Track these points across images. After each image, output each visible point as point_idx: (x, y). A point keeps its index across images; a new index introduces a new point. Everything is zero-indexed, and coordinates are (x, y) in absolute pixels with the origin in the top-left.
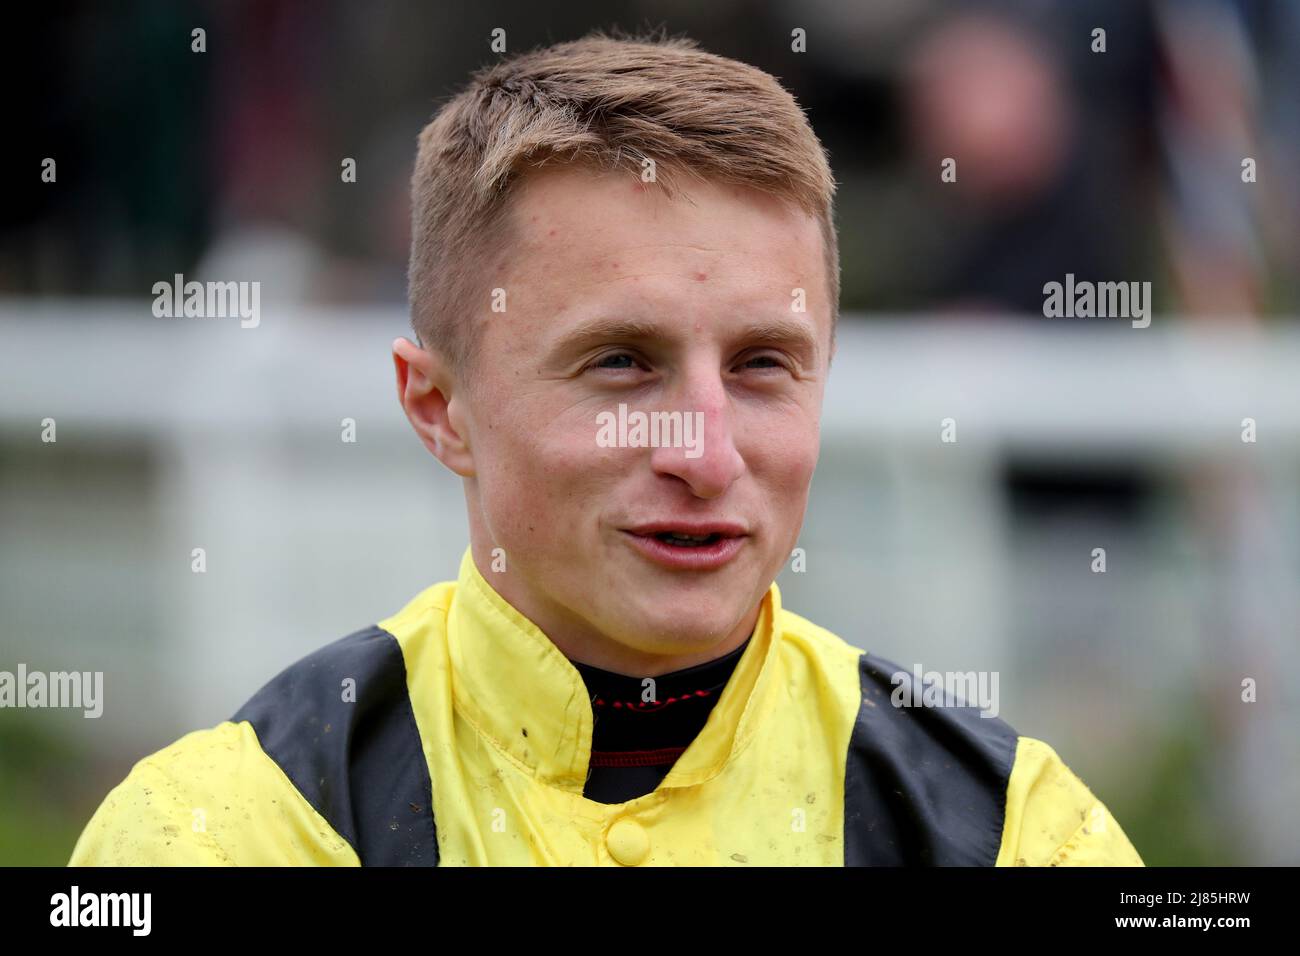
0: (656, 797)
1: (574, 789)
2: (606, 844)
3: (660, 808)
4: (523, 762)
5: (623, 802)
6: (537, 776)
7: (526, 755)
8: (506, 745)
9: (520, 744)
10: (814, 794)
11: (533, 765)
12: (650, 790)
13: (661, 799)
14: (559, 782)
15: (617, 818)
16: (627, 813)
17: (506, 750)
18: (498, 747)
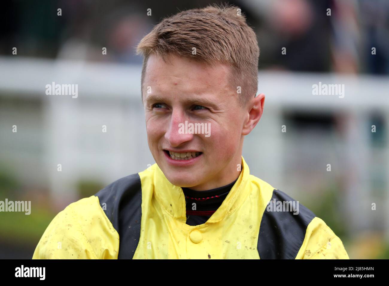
0: (206, 225)
1: (183, 222)
2: (189, 237)
3: (206, 228)
4: (171, 213)
5: (196, 226)
6: (174, 217)
7: (171, 211)
8: (166, 208)
9: (170, 208)
10: (252, 226)
11: (173, 214)
12: (204, 223)
13: (207, 225)
14: (179, 219)
15: (193, 230)
16: (196, 229)
17: (166, 209)
18: (164, 208)
